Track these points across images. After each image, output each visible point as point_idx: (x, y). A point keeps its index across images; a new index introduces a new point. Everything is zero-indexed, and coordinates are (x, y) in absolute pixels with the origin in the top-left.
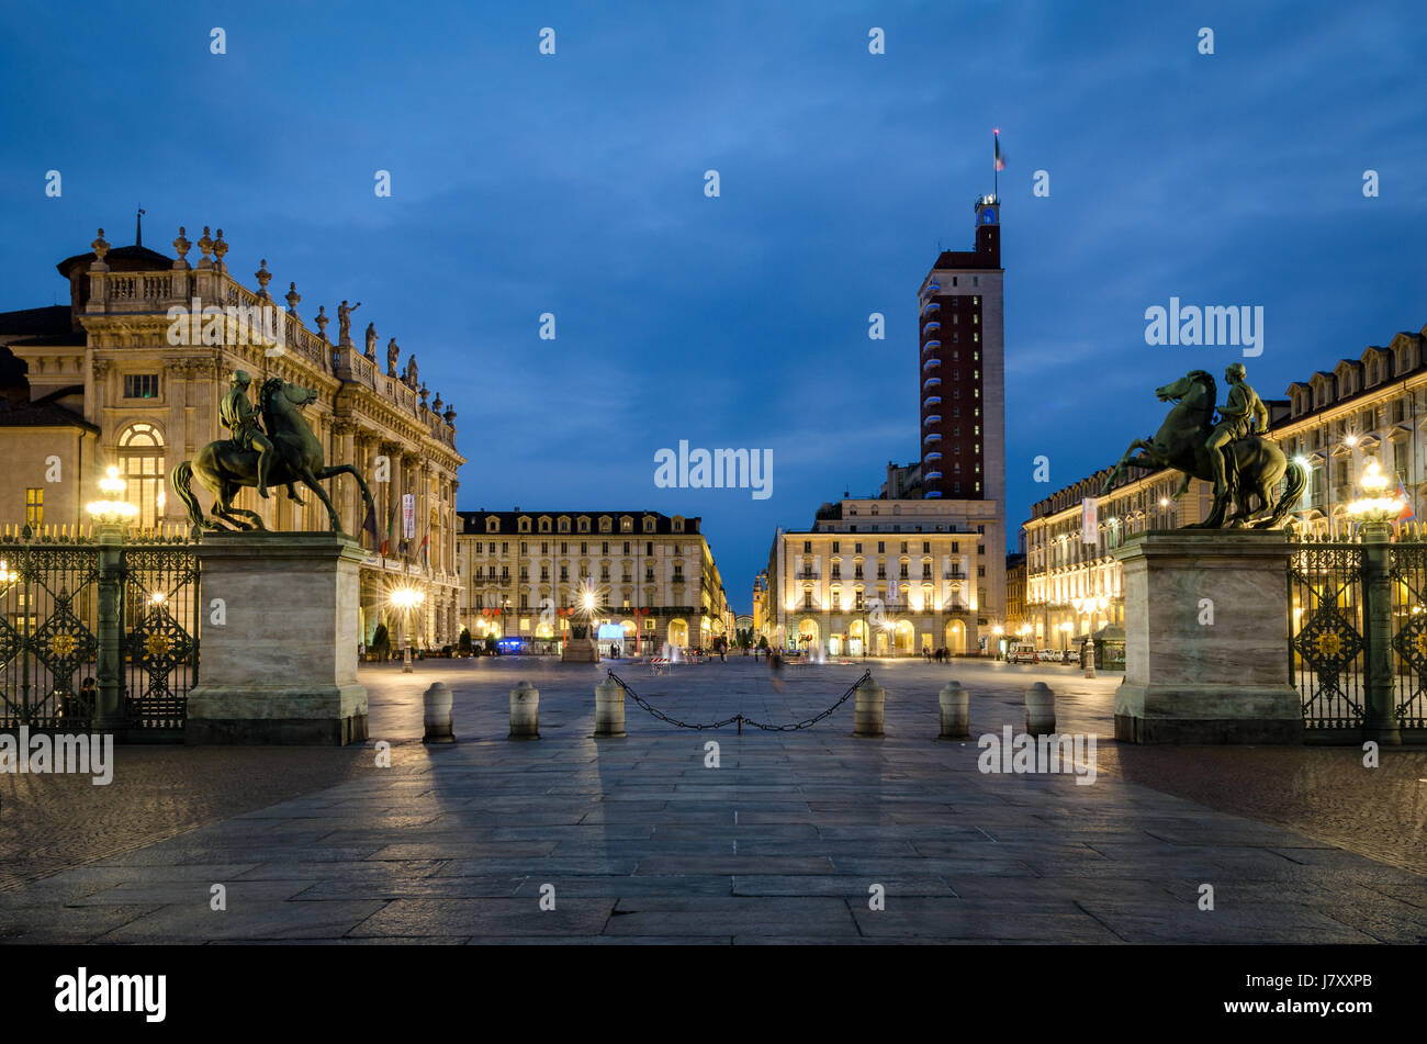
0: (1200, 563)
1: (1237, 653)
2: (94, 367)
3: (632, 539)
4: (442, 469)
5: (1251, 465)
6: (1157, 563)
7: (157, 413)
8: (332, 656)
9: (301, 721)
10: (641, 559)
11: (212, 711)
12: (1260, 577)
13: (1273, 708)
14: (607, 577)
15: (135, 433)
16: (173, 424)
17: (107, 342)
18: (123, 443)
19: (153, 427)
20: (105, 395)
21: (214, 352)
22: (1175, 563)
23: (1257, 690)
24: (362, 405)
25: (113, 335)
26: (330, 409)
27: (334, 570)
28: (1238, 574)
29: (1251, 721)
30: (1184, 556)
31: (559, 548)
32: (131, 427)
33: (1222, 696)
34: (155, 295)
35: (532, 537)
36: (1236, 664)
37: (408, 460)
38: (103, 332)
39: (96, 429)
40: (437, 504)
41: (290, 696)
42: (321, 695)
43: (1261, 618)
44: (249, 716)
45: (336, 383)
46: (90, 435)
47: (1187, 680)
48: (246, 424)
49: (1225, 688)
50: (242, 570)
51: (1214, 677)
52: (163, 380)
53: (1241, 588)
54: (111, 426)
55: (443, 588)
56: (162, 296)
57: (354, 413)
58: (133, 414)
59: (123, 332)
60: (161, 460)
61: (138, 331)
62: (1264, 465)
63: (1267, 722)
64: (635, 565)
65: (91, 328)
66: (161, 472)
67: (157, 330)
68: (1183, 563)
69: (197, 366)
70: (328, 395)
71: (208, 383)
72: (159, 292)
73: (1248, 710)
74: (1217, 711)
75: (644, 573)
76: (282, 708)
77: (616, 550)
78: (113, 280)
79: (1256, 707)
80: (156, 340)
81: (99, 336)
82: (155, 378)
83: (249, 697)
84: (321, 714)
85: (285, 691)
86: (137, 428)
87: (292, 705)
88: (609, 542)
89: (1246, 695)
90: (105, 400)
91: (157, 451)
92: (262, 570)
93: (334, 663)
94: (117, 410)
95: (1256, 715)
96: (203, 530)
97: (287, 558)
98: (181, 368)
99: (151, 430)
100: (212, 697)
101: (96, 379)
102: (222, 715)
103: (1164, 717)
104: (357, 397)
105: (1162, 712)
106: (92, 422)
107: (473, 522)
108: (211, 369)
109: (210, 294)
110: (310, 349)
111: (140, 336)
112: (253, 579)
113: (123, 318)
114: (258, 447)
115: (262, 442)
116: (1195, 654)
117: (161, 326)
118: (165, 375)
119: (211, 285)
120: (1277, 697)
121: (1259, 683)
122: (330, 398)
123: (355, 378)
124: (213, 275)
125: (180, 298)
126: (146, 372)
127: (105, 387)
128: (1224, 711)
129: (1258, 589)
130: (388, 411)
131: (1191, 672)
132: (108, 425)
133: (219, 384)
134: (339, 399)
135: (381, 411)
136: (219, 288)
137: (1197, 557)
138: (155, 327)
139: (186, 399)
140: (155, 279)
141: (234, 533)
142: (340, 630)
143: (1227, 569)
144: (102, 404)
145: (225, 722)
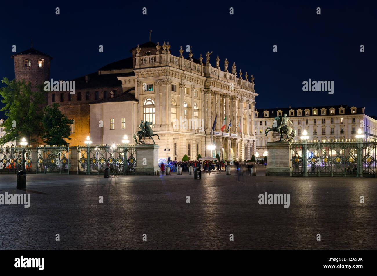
0: (275, 147)
1: (281, 162)
2: (137, 84)
3: (335, 117)
4: (248, 99)
5: (285, 131)
6: (268, 147)
7: (153, 95)
8: (153, 163)
9: (149, 172)
10: (339, 125)
11: (138, 170)
12: (284, 149)
13: (285, 171)
14: (324, 132)
15: (147, 101)
16: (157, 98)
17: (140, 76)
18: (144, 104)
19: (152, 99)
20: (140, 91)
21: (167, 77)
22: (271, 147)
23: (283, 168)
24: (213, 84)
25: (142, 74)
26: (203, 86)
27: (153, 150)
28: (281, 149)
29: (282, 173)
30: (272, 146)
31: (305, 122)
32: (146, 100)
33: (278, 169)
34: (152, 62)
35: (294, 118)
36: (281, 163)
37: (233, 98)
38: (139, 74)
39: (138, 101)
40: (246, 111)
41: (148, 168)
42: (152, 168)
43: (285, 156)
44: (143, 171)
45: (205, 78)
46: (136, 102)
47: (273, 166)
48: (143, 128)
49: (279, 167)
50: (142, 150)
51: (277, 166)
52: (154, 86)
53: (282, 151)
54: (142, 100)
55: (248, 140)
56: (153, 62)
57: (211, 87)
58: (147, 96)
59: (144, 73)
60: (154, 108)
61: (148, 73)
62: (287, 131)
63: (284, 173)
64: (336, 127)
65: (136, 73)
66: (154, 112)
67: (152, 72)
68: (273, 147)
69: (162, 82)
70: (202, 82)
71: (165, 86)
72: (153, 61)
73: (282, 171)
74: (277, 171)
75: (339, 131)
76: (147, 170)
77: (328, 122)
78: (142, 59)
79: (283, 170)
80: (152, 75)
81: (138, 75)
82: (152, 85)
83: (142, 168)
84: (152, 171)
85: (147, 167)
86: (148, 100)
87: (148, 170)
88: (325, 119)
89: (282, 169)
90: (140, 93)
91: (153, 106)
92: (144, 150)
93: (153, 164)
94: (143, 95)
95: (283, 172)
96: (137, 144)
97: (147, 148)
98: (158, 82)
99: (151, 100)
100: (138, 168)
101: (138, 87)
102: (139, 171)
103: (269, 172)
104: (212, 82)
105: (268, 171)
106: (137, 99)
107: (273, 113)
108: (166, 82)
109: (166, 61)
110: (197, 69)
111: (148, 74)
112: (143, 151)
113: (144, 70)
114: (144, 132)
115: (144, 131)
116: (274, 162)
117: (153, 71)
118: (154, 84)
119: (166, 58)
120: (286, 169)
121: (284, 166)
122: (203, 83)
123: (211, 76)
124: (166, 55)
125: (158, 62)
126: (150, 84)
127: (140, 89)
128: (278, 171)
129: (285, 151)
130: (223, 84)
131: (274, 165)
132: (141, 99)
133: (168, 86)
134: (206, 83)
135: (221, 84)
136: (168, 58)
137: (275, 146)
138: (152, 71)
139: (160, 91)
140: (152, 58)
141: (141, 145)
142: (155, 159)
143: (279, 148)
144: (139, 94)
145: (139, 172)
